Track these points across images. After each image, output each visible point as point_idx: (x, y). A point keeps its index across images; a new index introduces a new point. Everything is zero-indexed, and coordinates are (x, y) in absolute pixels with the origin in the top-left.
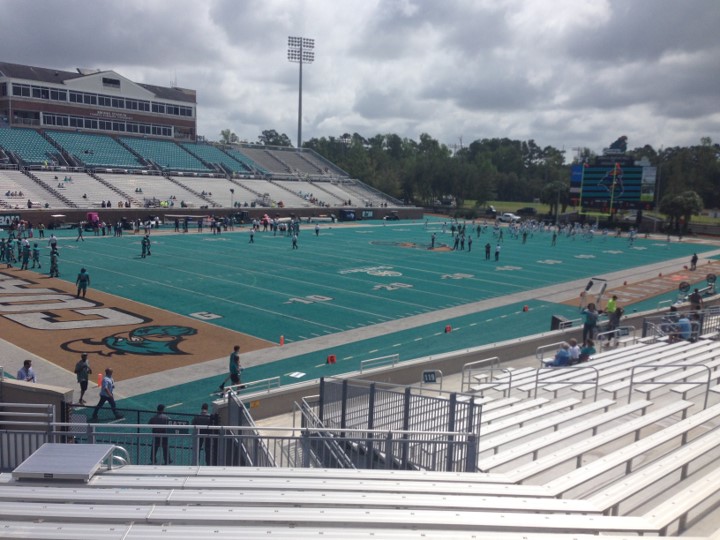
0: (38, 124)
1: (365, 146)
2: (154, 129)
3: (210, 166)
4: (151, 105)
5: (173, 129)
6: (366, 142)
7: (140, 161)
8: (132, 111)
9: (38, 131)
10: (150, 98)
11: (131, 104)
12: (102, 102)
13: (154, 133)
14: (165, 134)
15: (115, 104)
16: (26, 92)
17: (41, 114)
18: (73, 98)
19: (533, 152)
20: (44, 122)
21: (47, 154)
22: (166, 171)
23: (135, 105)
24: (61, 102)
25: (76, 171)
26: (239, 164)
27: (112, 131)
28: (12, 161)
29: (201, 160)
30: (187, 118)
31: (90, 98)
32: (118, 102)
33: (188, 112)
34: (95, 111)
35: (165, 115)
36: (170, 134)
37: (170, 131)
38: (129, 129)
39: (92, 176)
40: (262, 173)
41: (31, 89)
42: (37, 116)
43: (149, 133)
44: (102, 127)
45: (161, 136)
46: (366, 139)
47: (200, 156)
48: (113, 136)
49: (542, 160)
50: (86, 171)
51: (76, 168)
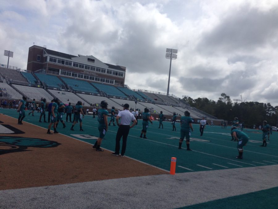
0: (58, 74)
1: (193, 102)
2: (106, 80)
3: (128, 96)
4: (106, 70)
5: (114, 81)
6: (193, 101)
7: (98, 91)
8: (98, 72)
9: (58, 77)
10: (107, 68)
11: (98, 69)
12: (86, 68)
13: (106, 82)
14: (111, 83)
15: (92, 69)
16: (55, 61)
17: (60, 70)
18: (74, 65)
19: (270, 108)
20: (61, 74)
21: (58, 85)
22: (108, 96)
23: (100, 70)
24: (69, 66)
25: (69, 91)
26: (141, 97)
27: (89, 80)
28: (41, 84)
29: (124, 93)
30: (121, 77)
31: (82, 66)
32: (93, 68)
33: (121, 75)
34: (83, 71)
35: (112, 75)
36: (113, 83)
37: (113, 82)
38: (96, 79)
39: (75, 94)
40: (151, 101)
41: (57, 59)
42: (58, 71)
43: (104, 82)
44: (85, 77)
45: (109, 83)
46: (194, 99)
47: (124, 92)
48: (88, 82)
49: (273, 112)
50: (73, 92)
51: (69, 90)
